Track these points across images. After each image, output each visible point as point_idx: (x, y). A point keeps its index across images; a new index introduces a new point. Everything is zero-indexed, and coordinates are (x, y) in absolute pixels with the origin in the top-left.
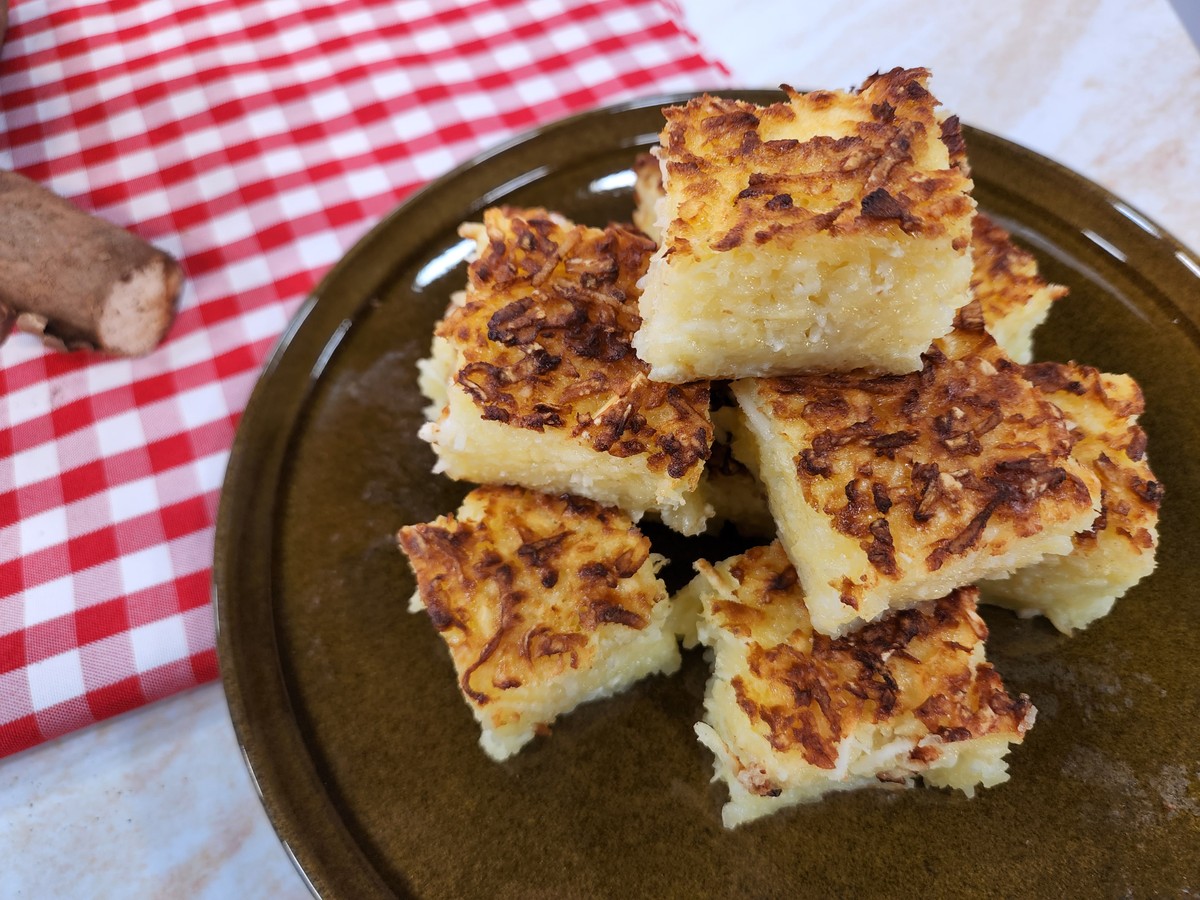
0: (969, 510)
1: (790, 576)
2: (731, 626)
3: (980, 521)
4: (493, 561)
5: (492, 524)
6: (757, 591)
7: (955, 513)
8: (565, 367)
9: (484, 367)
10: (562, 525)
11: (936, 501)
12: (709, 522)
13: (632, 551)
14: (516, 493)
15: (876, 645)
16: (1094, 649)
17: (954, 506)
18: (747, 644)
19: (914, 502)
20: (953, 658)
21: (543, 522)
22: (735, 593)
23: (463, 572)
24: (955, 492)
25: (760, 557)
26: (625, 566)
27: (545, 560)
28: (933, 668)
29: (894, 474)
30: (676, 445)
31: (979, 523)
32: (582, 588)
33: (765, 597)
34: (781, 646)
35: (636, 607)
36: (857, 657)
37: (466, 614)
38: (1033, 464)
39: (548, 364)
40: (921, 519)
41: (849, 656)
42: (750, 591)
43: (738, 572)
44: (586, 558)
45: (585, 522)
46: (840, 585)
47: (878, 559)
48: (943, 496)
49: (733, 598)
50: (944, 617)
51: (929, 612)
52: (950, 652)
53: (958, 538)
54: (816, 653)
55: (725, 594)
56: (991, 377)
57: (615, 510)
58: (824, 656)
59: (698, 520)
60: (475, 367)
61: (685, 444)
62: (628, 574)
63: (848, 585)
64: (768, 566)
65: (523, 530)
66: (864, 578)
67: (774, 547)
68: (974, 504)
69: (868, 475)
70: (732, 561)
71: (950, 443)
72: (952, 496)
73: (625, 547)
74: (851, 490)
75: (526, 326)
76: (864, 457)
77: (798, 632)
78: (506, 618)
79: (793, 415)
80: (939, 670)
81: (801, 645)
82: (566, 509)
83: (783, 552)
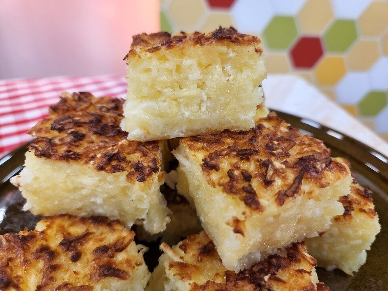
0: (291, 176)
1: (211, 246)
2: (180, 275)
3: (299, 180)
4: (45, 249)
5: (49, 232)
6: (194, 255)
7: (284, 178)
8: (87, 139)
9: (45, 139)
10: (87, 230)
11: (273, 174)
12: (167, 225)
13: (124, 238)
14: (66, 217)
15: (260, 274)
16: (365, 281)
17: (283, 175)
18: (190, 284)
19: (264, 176)
20: (302, 278)
21: (77, 230)
22: (182, 258)
23: (24, 256)
24: (282, 169)
25: (195, 239)
26: (119, 246)
27: (74, 246)
28: (293, 284)
29: (251, 167)
30: (140, 165)
31: (298, 180)
32: (94, 260)
33: (198, 258)
34: (208, 282)
35: (125, 267)
36: (251, 282)
37: (21, 280)
38: (316, 156)
39: (79, 137)
40: (268, 183)
41: (246, 282)
42: (190, 257)
43: (183, 247)
44: (98, 245)
45: (101, 228)
46: (231, 222)
47: (250, 201)
48: (277, 172)
49: (181, 261)
50: (292, 258)
51: (284, 255)
52: (300, 275)
53: (289, 189)
54: (228, 283)
55: (177, 259)
56: (286, 133)
57: (118, 222)
58: (232, 284)
59: (162, 224)
60: (40, 139)
61: (145, 165)
62: (121, 250)
63: (237, 221)
64: (199, 243)
65: (65, 233)
66: (244, 213)
67: (201, 234)
68: (293, 173)
69: (238, 168)
70: (181, 243)
71: (275, 152)
72: (281, 171)
73: (120, 237)
74: (230, 174)
75: (69, 123)
76: (235, 160)
77: (217, 274)
78: (44, 280)
79: (199, 149)
80: (297, 285)
81: (220, 281)
82: (91, 223)
83: (206, 236)
